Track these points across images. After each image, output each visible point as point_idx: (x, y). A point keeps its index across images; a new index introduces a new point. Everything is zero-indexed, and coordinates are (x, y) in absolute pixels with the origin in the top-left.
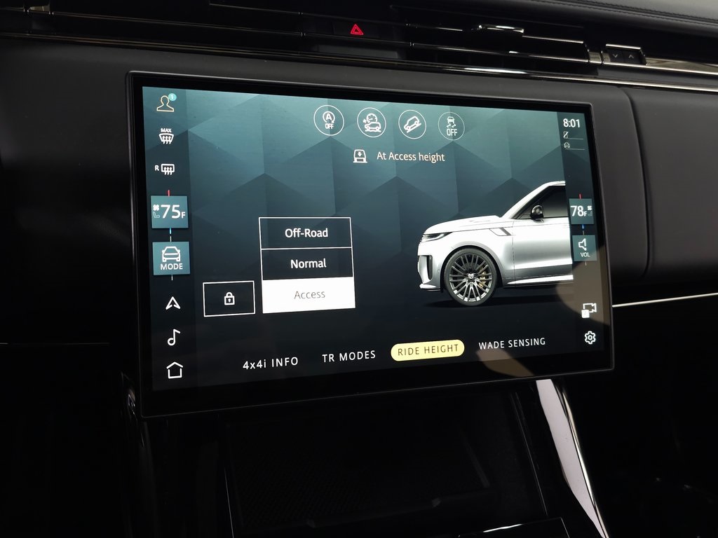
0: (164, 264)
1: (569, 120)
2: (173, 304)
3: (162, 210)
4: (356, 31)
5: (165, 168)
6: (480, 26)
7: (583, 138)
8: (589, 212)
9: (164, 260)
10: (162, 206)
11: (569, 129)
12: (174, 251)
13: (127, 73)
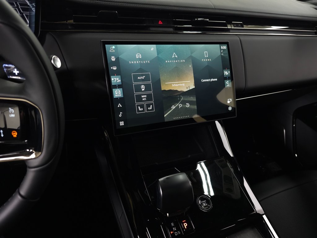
0: (116, 95)
1: (223, 47)
2: (120, 105)
3: (114, 80)
4: (160, 22)
5: (114, 68)
6: (196, 19)
7: (227, 52)
8: (229, 73)
9: (116, 94)
11: (222, 49)
12: (119, 91)
13: (101, 41)
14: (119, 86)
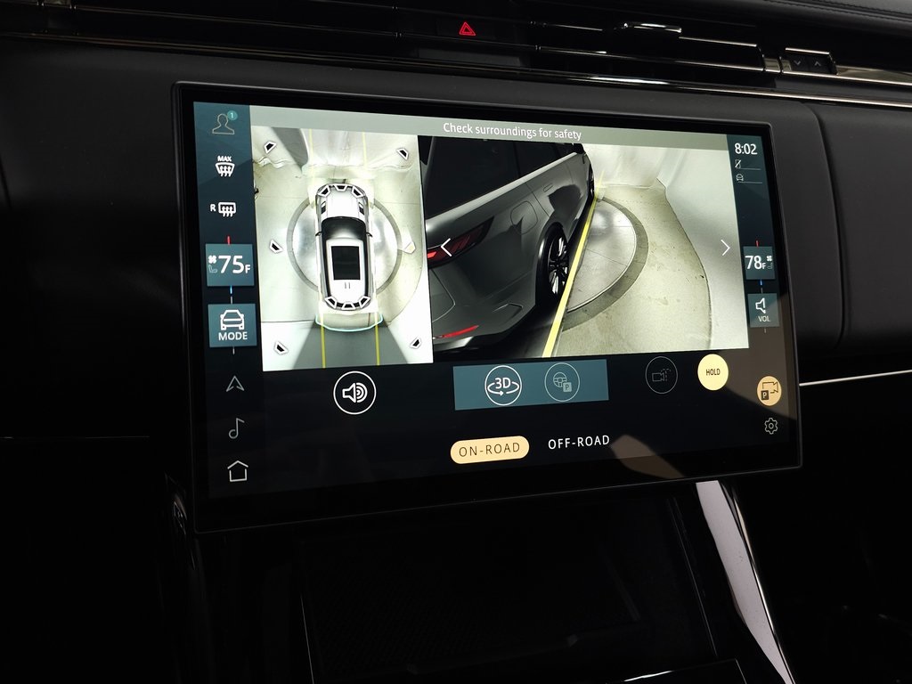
0: (223, 333)
1: (742, 145)
2: (236, 384)
3: (220, 263)
4: (467, 30)
5: (224, 208)
6: (625, 25)
7: (761, 168)
8: (768, 263)
9: (224, 327)
10: (221, 257)
11: (742, 156)
12: (236, 316)
13: (174, 85)
14: (241, 295)
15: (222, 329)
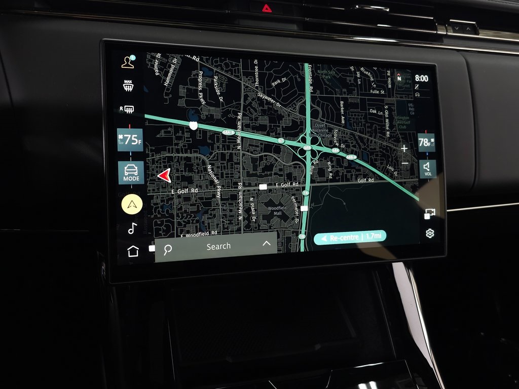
0: (126, 177)
1: (420, 76)
3: (125, 139)
4: (267, 9)
5: (127, 109)
8: (432, 143)
9: (126, 174)
10: (125, 136)
11: (419, 83)
12: (133, 168)
13: (101, 40)
14: (136, 156)
15: (126, 175)
